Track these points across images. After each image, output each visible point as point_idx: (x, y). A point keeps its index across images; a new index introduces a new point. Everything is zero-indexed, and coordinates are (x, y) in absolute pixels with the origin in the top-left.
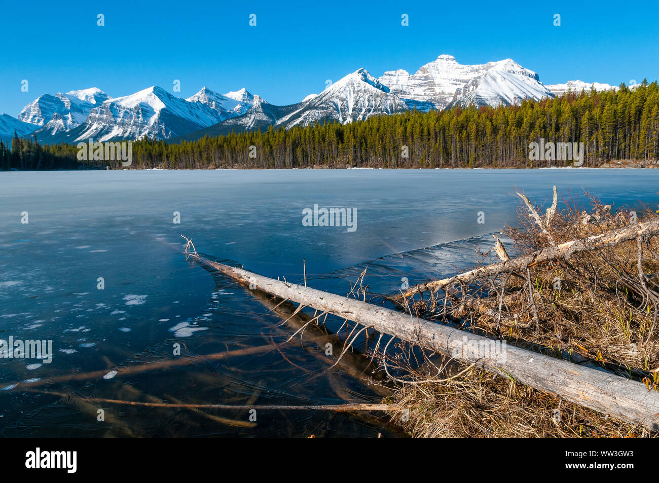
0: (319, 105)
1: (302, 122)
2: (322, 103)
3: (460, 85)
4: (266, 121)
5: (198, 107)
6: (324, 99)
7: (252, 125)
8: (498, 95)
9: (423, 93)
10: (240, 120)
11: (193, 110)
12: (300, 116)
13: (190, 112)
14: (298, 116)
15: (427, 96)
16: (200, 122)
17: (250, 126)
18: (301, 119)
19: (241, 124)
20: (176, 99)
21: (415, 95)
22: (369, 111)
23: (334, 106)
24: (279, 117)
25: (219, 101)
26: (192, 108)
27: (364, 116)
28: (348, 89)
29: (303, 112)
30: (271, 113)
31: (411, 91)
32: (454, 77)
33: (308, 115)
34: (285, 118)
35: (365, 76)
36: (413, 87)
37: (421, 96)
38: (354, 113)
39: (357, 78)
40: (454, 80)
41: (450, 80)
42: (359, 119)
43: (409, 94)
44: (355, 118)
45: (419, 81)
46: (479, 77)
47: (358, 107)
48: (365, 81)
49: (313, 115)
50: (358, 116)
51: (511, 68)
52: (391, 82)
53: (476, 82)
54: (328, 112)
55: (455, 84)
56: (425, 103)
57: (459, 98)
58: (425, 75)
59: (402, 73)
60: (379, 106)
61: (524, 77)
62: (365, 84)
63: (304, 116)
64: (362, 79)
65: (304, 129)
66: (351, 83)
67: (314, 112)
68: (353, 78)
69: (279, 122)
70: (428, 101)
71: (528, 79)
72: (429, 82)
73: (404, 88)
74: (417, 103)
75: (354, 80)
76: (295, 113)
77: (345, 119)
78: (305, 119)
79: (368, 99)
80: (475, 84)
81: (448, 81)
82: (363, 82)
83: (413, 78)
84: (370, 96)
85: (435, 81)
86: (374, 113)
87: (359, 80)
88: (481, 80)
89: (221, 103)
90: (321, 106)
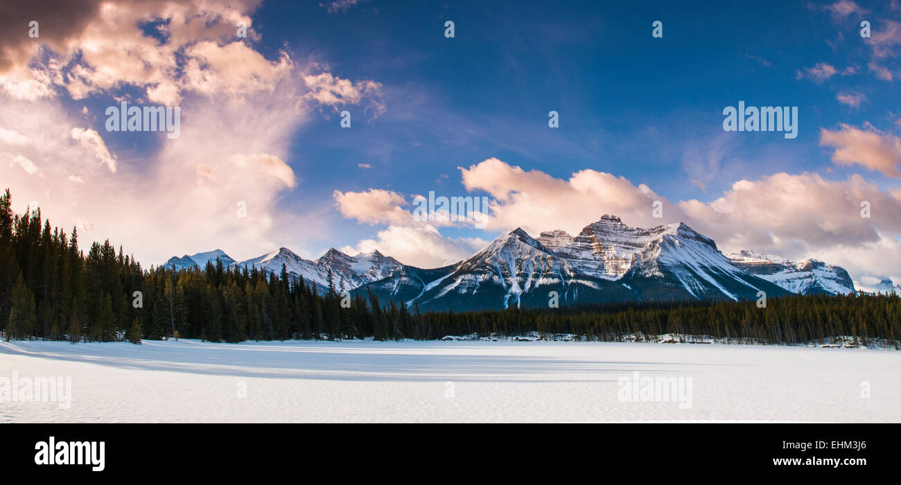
0: (475, 268)
1: (457, 288)
2: (477, 267)
3: (633, 249)
4: (413, 286)
6: (479, 262)
7: (397, 291)
8: (681, 262)
9: (592, 258)
10: (382, 285)
11: (322, 274)
12: (454, 281)
13: (320, 275)
14: (451, 281)
15: (598, 260)
17: (395, 292)
18: (456, 285)
19: (384, 289)
20: (303, 261)
21: (583, 259)
22: (537, 276)
23: (494, 271)
24: (428, 281)
25: (348, 263)
27: (533, 283)
28: (506, 251)
29: (456, 276)
30: (417, 277)
31: (577, 254)
32: (624, 240)
33: (463, 280)
34: (436, 283)
35: (523, 236)
36: (579, 250)
37: (591, 260)
38: (519, 278)
39: (515, 239)
40: (625, 244)
41: (620, 243)
42: (528, 285)
43: (576, 258)
44: (522, 285)
45: (584, 244)
46: (655, 242)
47: (522, 272)
48: (525, 242)
49: (470, 280)
50: (525, 282)
51: (684, 232)
52: (550, 243)
53: (654, 246)
54: (487, 277)
55: (628, 249)
56: (597, 269)
57: (638, 264)
58: (591, 236)
59: (560, 233)
60: (548, 271)
61: (701, 243)
62: (526, 246)
63: (459, 281)
64: (520, 239)
65: (461, 295)
66: (509, 244)
67: (469, 276)
68: (510, 238)
69: (429, 287)
70: (599, 266)
71: (706, 246)
72: (596, 245)
73: (569, 251)
74: (588, 268)
75: (512, 240)
76: (446, 277)
77: (510, 286)
78: (460, 284)
79: (532, 262)
80: (653, 249)
81: (618, 245)
82: (522, 243)
83: (577, 240)
84: (536, 259)
85: (604, 244)
86: (545, 279)
87: (518, 241)
88: (657, 245)
89: (350, 266)
90: (477, 269)
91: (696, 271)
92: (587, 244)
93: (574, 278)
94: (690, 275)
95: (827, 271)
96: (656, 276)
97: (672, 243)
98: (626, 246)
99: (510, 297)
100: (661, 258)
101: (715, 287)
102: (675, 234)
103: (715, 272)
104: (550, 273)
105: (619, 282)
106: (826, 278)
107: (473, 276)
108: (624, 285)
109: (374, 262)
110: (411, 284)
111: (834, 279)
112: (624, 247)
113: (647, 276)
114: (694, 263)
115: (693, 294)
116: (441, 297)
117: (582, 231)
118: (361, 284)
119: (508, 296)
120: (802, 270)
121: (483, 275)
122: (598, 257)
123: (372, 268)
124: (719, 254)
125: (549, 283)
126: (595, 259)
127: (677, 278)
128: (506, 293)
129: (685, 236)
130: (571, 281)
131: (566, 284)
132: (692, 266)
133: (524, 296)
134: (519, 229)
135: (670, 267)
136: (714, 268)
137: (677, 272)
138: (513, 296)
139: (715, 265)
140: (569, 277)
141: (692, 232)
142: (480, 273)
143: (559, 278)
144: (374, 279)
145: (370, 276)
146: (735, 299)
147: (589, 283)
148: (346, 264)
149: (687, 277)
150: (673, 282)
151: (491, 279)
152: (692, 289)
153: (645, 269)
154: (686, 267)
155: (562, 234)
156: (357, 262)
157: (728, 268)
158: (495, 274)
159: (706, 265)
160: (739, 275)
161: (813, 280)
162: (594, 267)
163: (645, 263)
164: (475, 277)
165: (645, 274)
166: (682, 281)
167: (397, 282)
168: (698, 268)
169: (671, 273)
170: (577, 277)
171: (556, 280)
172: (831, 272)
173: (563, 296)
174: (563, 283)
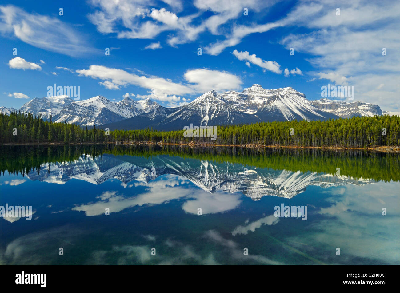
0: (191, 108)
1: (181, 117)
2: (192, 107)
3: (264, 99)
4: (162, 116)
5: (123, 107)
6: (194, 105)
7: (154, 118)
8: (285, 105)
10: (147, 115)
11: (120, 109)
13: (119, 110)
14: (179, 113)
16: (124, 115)
18: (180, 116)
19: (148, 117)
21: (241, 104)
22: (217, 112)
24: (169, 114)
25: (135, 104)
26: (120, 107)
27: (215, 115)
28: (206, 100)
29: (181, 111)
30: (165, 112)
31: (238, 102)
32: (261, 95)
33: (184, 113)
34: (172, 115)
35: (215, 94)
36: (240, 100)
37: (244, 105)
38: (209, 113)
40: (261, 97)
41: (259, 97)
42: (212, 117)
43: (238, 104)
44: (210, 115)
45: (243, 97)
46: (275, 96)
47: (211, 109)
49: (188, 114)
51: (291, 92)
52: (228, 97)
53: (274, 98)
54: (195, 112)
55: (262, 99)
56: (246, 109)
57: (265, 106)
58: (246, 94)
60: (223, 109)
61: (298, 96)
62: (216, 98)
64: (213, 95)
65: (182, 120)
69: (169, 117)
71: (300, 97)
72: (248, 98)
73: (235, 100)
74: (242, 108)
75: (209, 96)
76: (177, 112)
77: (204, 116)
81: (258, 97)
82: (214, 97)
83: (240, 95)
86: (220, 113)
88: (276, 98)
89: (135, 106)
90: (192, 108)
91: (292, 109)
94: (288, 111)
95: (366, 106)
96: (272, 111)
97: (283, 97)
98: (262, 98)
100: (276, 103)
101: (300, 116)
102: (286, 92)
103: (302, 109)
105: (254, 115)
106: (365, 110)
107: (189, 112)
108: (256, 116)
109: (147, 104)
114: (292, 105)
115: (288, 119)
118: (140, 114)
119: (202, 121)
120: (352, 107)
123: (146, 107)
124: (306, 101)
125: (222, 115)
126: (246, 104)
127: (281, 112)
128: (202, 119)
130: (232, 114)
132: (290, 107)
133: (210, 121)
134: (214, 90)
135: (279, 107)
137: (282, 110)
138: (205, 121)
139: (302, 106)
141: (295, 91)
143: (227, 113)
144: (146, 112)
145: (144, 111)
147: (239, 115)
148: (133, 105)
150: (279, 114)
151: (197, 113)
153: (267, 108)
154: (288, 108)
155: (233, 93)
157: (309, 107)
158: (199, 111)
159: (298, 106)
160: (315, 110)
161: (357, 112)
162: (245, 107)
166: (283, 113)
167: (154, 114)
168: (293, 107)
169: (279, 110)
171: (225, 114)
172: (369, 107)
173: (227, 121)
174: (228, 115)
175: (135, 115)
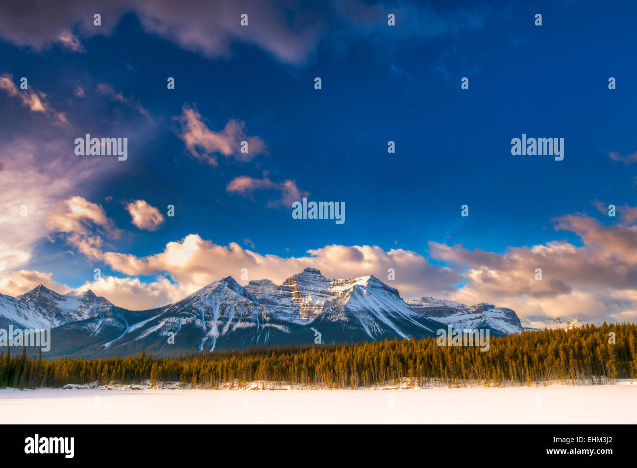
0: (181, 311)
1: (159, 330)
2: (184, 310)
3: (327, 297)
4: (116, 327)
6: (186, 305)
7: (98, 331)
8: (365, 309)
9: (290, 304)
10: (84, 325)
11: (21, 311)
12: (158, 324)
13: (18, 312)
14: (156, 323)
15: (295, 306)
17: (96, 332)
18: (159, 327)
19: (85, 330)
21: (282, 305)
22: (235, 320)
23: (198, 314)
24: (132, 323)
25: (55, 301)
27: (231, 327)
28: (213, 296)
29: (161, 319)
30: (123, 318)
31: (277, 301)
32: (320, 289)
33: (167, 322)
34: (139, 325)
35: (232, 284)
36: (280, 297)
37: (288, 306)
38: (220, 322)
39: (223, 286)
40: (321, 292)
41: (316, 292)
42: (226, 329)
43: (276, 304)
44: (220, 328)
45: (285, 292)
46: (345, 291)
47: (224, 316)
48: (232, 289)
49: (174, 323)
50: (224, 326)
51: (373, 283)
52: (256, 291)
53: (344, 295)
54: (190, 320)
55: (323, 297)
56: (292, 314)
57: (328, 310)
58: (292, 286)
59: (267, 282)
60: (247, 315)
61: (386, 292)
62: (233, 292)
63: (162, 324)
64: (229, 286)
65: (161, 337)
66: (218, 290)
67: (174, 319)
68: (220, 285)
69: (132, 329)
70: (295, 312)
71: (390, 295)
72: (296, 293)
73: (270, 298)
74: (284, 313)
75: (221, 287)
76: (151, 319)
77: (209, 329)
78: (164, 326)
79: (235, 307)
80: (343, 297)
81: (315, 293)
82: (230, 290)
83: (280, 288)
84: (238, 305)
85: (302, 292)
86: (243, 323)
87: (226, 288)
88: (347, 294)
89: (57, 304)
90: (183, 313)
91: (377, 316)
92: (288, 292)
93: (268, 322)
94: (371, 319)
95: (496, 312)
96: (342, 320)
97: (361, 293)
98: (321, 294)
99: (207, 340)
100: (348, 305)
101: (392, 329)
102: (365, 285)
103: (394, 316)
104: (249, 317)
105: (309, 326)
106: (494, 318)
107: (177, 319)
108: (312, 329)
109: (84, 301)
110: (114, 325)
111: (503, 319)
112: (319, 296)
113: (334, 320)
114: (377, 309)
115: (371, 336)
116: (141, 339)
117: (285, 281)
118: (64, 323)
119: (205, 339)
120: (473, 312)
121: (187, 318)
122: (295, 304)
123: (81, 307)
124: (401, 301)
125: (246, 326)
126: (292, 306)
127: (359, 322)
128: (204, 335)
129: (373, 287)
130: (266, 325)
131: (261, 327)
132: (375, 311)
133: (220, 339)
134: (230, 277)
135: (355, 312)
136: (394, 313)
137: (360, 317)
138: (210, 339)
139: (395, 310)
140: (265, 322)
141: (380, 283)
142: (185, 316)
143: (256, 322)
144: (79, 319)
145: (76, 315)
146: (408, 339)
147: (280, 327)
148: (53, 302)
149: (369, 321)
150: (356, 325)
151: (194, 322)
152: (371, 331)
153: (333, 314)
154: (369, 313)
155: (268, 283)
156: (65, 300)
157: (407, 313)
158: (198, 317)
159: (387, 310)
160: (415, 318)
161: (483, 320)
162: (290, 312)
163: (335, 309)
164: (179, 320)
165: (332, 319)
166: (363, 324)
167: (100, 322)
168: (379, 313)
169: (355, 317)
170: (272, 321)
171: (252, 324)
172: (500, 313)
173: (256, 339)
174: (258, 327)
175: (54, 325)
